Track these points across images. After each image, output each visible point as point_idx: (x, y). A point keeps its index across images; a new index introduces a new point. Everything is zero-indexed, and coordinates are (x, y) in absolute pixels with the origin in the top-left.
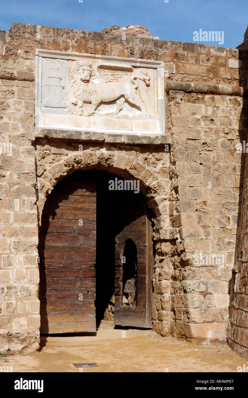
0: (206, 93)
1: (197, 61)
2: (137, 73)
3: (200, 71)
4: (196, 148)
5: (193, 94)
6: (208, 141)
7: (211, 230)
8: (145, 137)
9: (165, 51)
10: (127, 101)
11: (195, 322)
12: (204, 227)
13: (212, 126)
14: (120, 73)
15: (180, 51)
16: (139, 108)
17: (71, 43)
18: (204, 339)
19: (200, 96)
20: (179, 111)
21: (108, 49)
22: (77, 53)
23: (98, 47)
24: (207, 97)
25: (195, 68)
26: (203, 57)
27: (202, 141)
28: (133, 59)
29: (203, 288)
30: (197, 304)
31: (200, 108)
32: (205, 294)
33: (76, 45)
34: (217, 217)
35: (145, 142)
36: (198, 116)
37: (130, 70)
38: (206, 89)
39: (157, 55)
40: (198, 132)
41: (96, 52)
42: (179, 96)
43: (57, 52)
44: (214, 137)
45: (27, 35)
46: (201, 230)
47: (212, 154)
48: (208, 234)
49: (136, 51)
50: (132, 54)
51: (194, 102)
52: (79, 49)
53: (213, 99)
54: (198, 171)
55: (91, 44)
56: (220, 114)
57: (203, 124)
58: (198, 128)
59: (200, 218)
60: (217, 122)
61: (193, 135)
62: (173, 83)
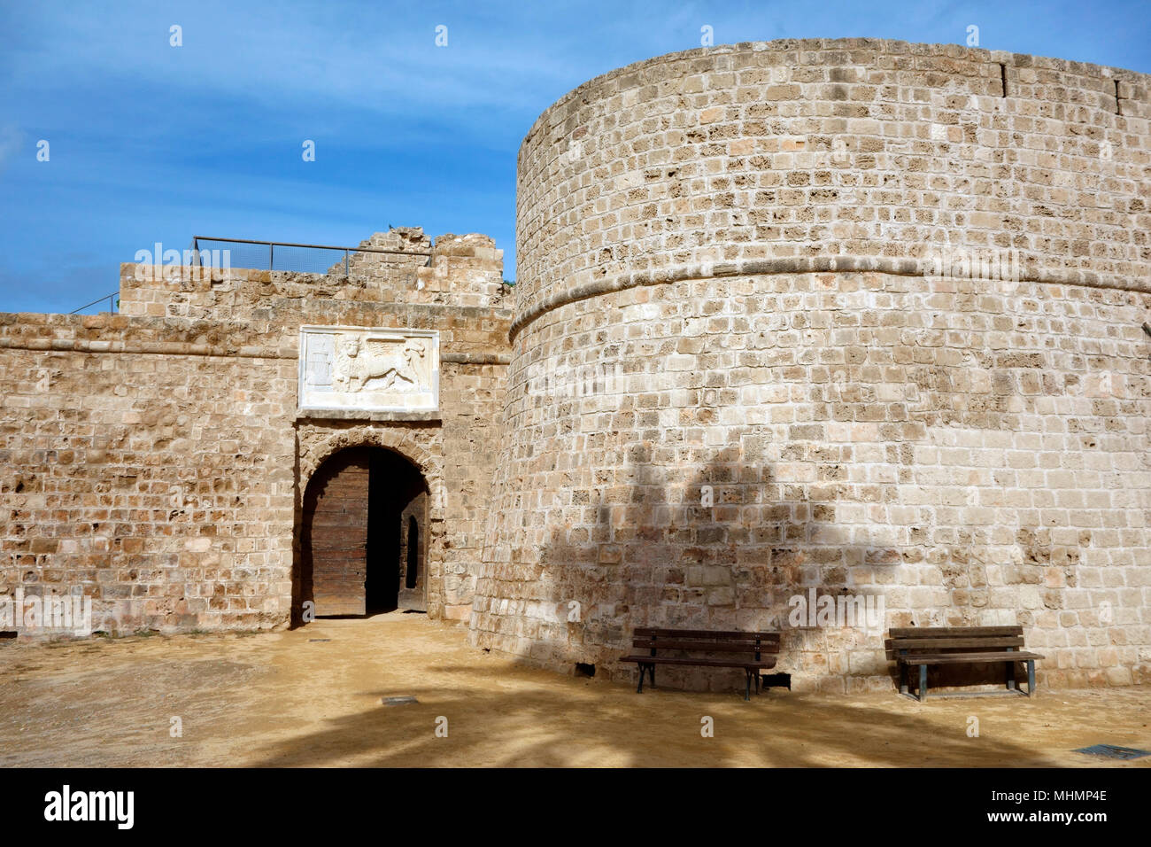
0: (484, 364)
1: (479, 326)
2: (410, 343)
3: (481, 338)
4: (468, 424)
5: (469, 365)
6: (482, 415)
7: (476, 511)
8: (413, 414)
9: (442, 318)
10: (398, 374)
11: (450, 604)
12: (469, 508)
13: (487, 400)
14: (391, 344)
15: (459, 317)
16: (411, 381)
17: (338, 315)
18: (458, 621)
19: (477, 367)
20: (452, 385)
21: (379, 320)
22: (345, 327)
23: (368, 318)
24: (485, 367)
25: (475, 334)
26: (485, 322)
27: (475, 416)
28: (406, 329)
29: (462, 570)
30: (453, 586)
31: (475, 380)
32: (463, 576)
33: (343, 317)
34: (484, 497)
35: (413, 419)
36: (472, 390)
37: (402, 341)
38: (483, 360)
39: (433, 323)
40: (472, 407)
41: (365, 323)
42: (453, 368)
43: (323, 326)
44: (489, 412)
45: (292, 311)
46: (465, 511)
47: (485, 430)
48: (472, 515)
49: (410, 319)
50: (405, 323)
51: (470, 373)
52: (346, 322)
53: (491, 370)
54: (468, 449)
55: (360, 316)
56: (498, 385)
57: (477, 397)
58: (472, 402)
59: (465, 499)
60: (494, 395)
61: (465, 410)
62: (446, 355)
